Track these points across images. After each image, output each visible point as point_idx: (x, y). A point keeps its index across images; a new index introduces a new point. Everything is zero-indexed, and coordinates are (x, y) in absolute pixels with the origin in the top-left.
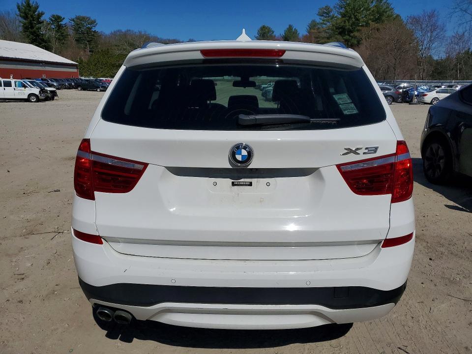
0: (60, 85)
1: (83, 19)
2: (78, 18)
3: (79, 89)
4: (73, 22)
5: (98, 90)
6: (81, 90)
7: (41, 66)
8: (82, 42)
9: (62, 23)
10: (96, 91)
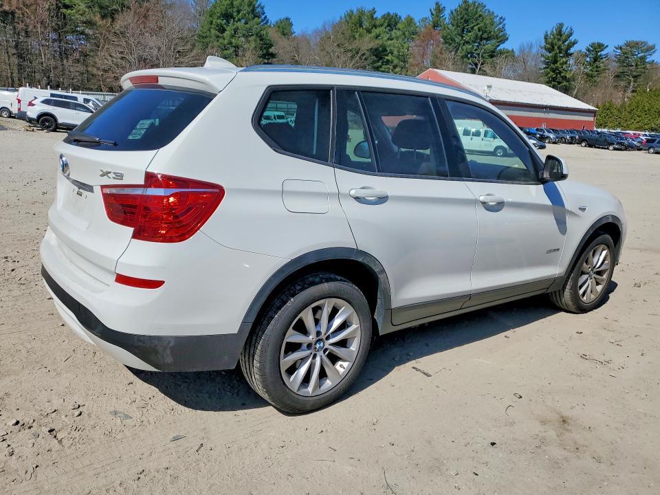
0: (557, 138)
1: (634, 45)
2: (628, 44)
3: (583, 144)
4: (619, 51)
5: (611, 148)
6: (585, 146)
7: (544, 112)
8: (625, 79)
9: (603, 53)
10: (608, 149)
